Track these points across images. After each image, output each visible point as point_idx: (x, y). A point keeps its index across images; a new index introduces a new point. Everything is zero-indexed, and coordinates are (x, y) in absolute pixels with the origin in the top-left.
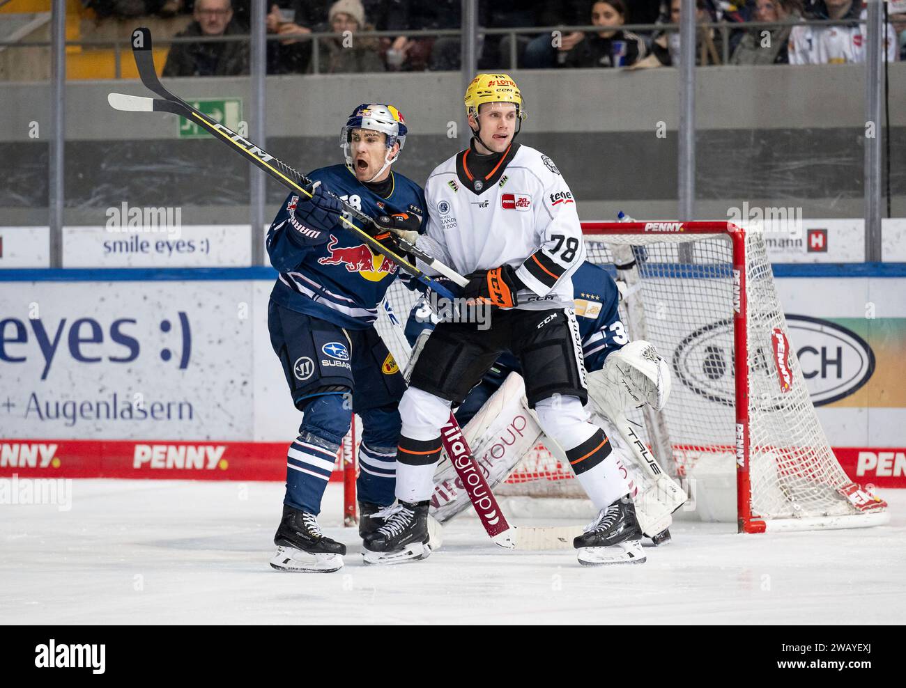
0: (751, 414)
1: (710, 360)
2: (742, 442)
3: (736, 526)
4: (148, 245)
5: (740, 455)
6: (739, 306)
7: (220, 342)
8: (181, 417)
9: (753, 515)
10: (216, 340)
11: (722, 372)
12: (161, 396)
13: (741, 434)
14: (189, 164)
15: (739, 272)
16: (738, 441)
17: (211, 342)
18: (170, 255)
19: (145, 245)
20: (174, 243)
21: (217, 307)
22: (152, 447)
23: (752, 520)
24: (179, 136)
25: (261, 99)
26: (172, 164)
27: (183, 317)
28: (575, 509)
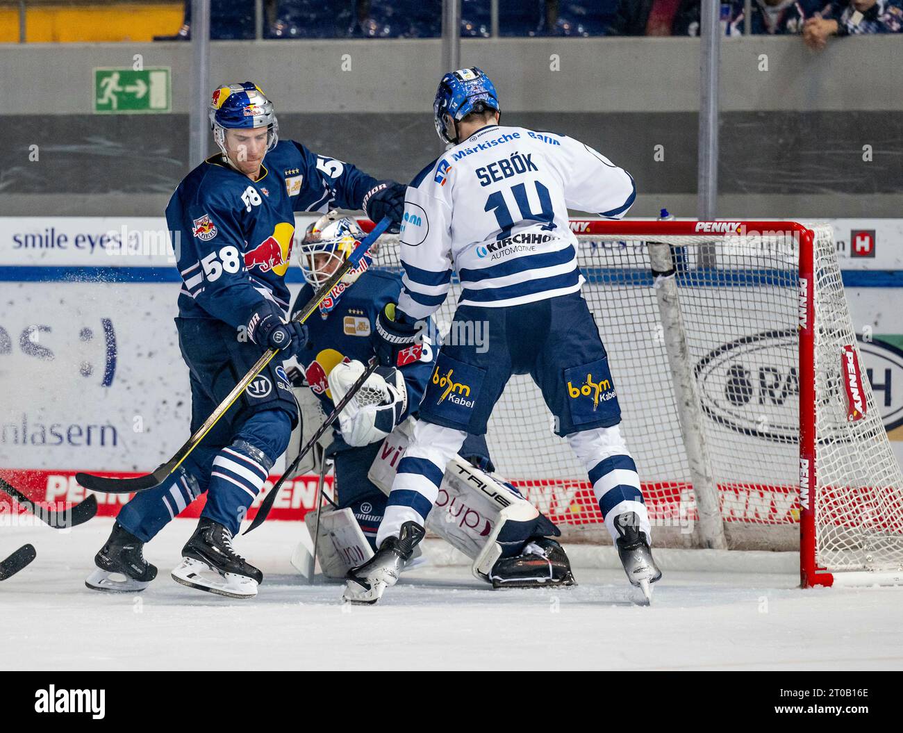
0: (818, 449)
1: (734, 386)
2: (807, 480)
3: (798, 578)
4: (66, 240)
5: (803, 495)
6: (805, 321)
7: (150, 355)
8: (103, 443)
9: (819, 567)
10: (146, 354)
11: (747, 400)
12: (80, 418)
13: (806, 470)
14: (116, 144)
15: (805, 281)
16: (802, 479)
17: (139, 355)
18: (92, 252)
19: (62, 239)
20: (97, 237)
21: (148, 314)
22: (68, 479)
23: (817, 572)
24: (95, 112)
25: (203, 69)
26: (97, 144)
27: (108, 326)
28: (602, 558)
